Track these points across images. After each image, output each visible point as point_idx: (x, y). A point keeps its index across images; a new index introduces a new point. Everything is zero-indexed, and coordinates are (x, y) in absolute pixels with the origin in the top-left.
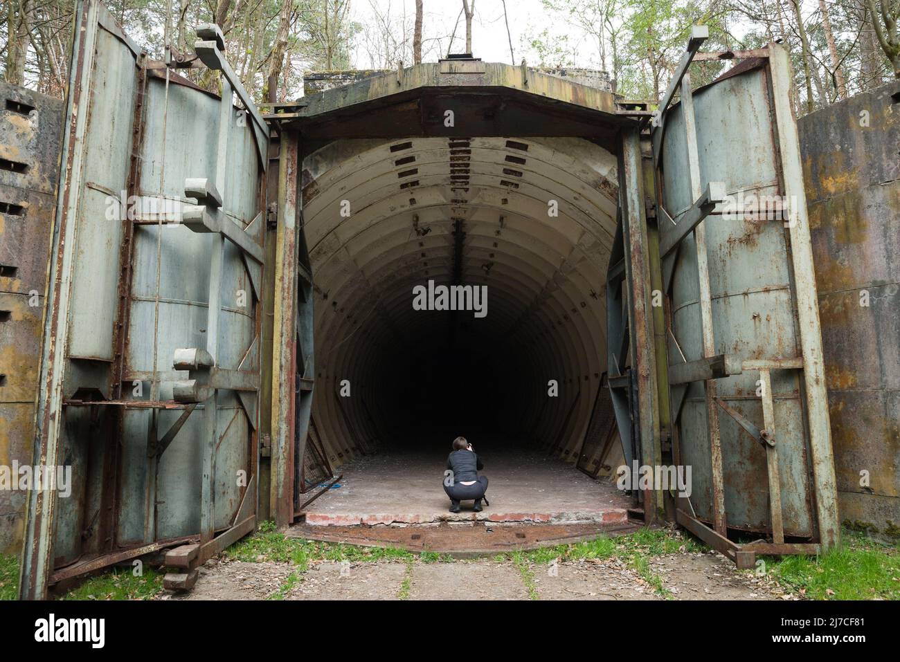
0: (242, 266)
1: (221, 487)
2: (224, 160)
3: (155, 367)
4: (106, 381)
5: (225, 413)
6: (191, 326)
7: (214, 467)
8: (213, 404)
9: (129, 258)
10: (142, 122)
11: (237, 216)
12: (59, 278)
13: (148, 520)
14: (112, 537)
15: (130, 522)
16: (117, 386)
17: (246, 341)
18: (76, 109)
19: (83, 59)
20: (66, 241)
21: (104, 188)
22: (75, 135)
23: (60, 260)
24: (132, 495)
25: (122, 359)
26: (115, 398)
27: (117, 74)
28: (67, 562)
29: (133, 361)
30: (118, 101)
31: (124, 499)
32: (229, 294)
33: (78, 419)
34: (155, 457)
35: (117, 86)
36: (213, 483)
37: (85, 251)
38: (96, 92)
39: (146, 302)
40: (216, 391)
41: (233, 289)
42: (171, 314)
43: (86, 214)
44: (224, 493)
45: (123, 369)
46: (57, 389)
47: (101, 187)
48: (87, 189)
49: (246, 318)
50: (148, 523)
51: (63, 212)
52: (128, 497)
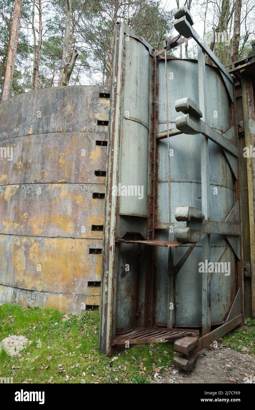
0: (223, 158)
1: (217, 296)
2: (203, 93)
3: (170, 220)
4: (145, 229)
5: (218, 249)
6: (193, 195)
7: (209, 285)
8: (207, 243)
9: (155, 158)
10: (156, 84)
11: (217, 128)
12: (112, 170)
13: (169, 313)
14: (152, 319)
15: (162, 312)
16: (152, 232)
17: (230, 204)
18: (116, 79)
19: (118, 53)
20: (114, 149)
21: (134, 118)
22: (116, 92)
23: (112, 160)
24: (162, 296)
25: (154, 216)
26: (151, 239)
27: (137, 57)
28: (125, 331)
29: (160, 217)
30: (139, 72)
31: (158, 298)
32: (216, 175)
33: (128, 250)
34: (173, 275)
35: (137, 64)
36: (209, 295)
37: (125, 154)
38: (126, 68)
39: (166, 183)
40: (209, 235)
41: (218, 172)
42: (180, 189)
43: (124, 133)
44: (219, 300)
45: (155, 222)
46: (112, 233)
47: (132, 118)
48: (124, 120)
49: (228, 190)
50: (169, 315)
51: (113, 134)
52: (160, 297)
